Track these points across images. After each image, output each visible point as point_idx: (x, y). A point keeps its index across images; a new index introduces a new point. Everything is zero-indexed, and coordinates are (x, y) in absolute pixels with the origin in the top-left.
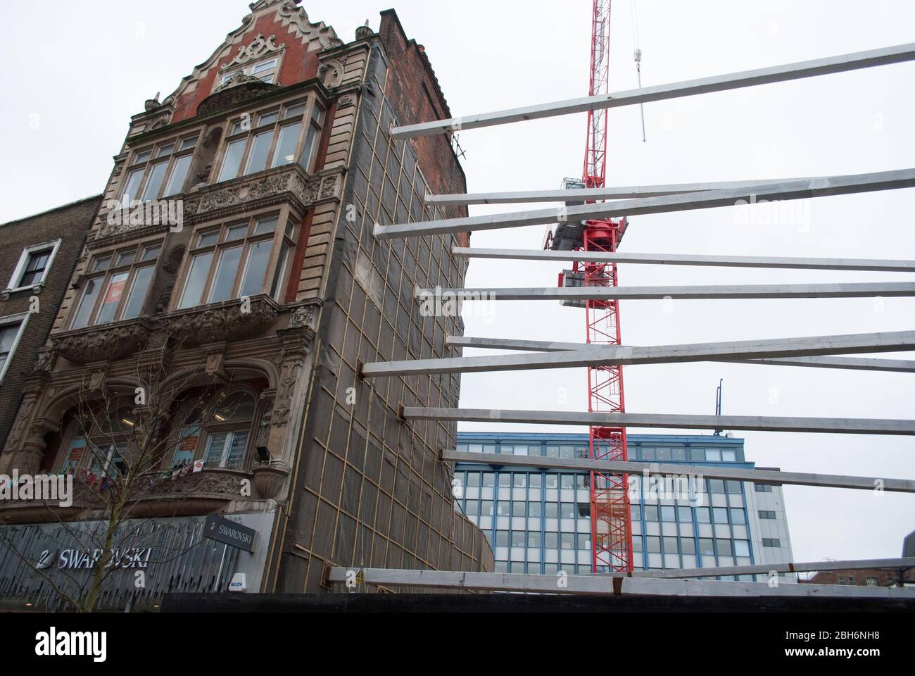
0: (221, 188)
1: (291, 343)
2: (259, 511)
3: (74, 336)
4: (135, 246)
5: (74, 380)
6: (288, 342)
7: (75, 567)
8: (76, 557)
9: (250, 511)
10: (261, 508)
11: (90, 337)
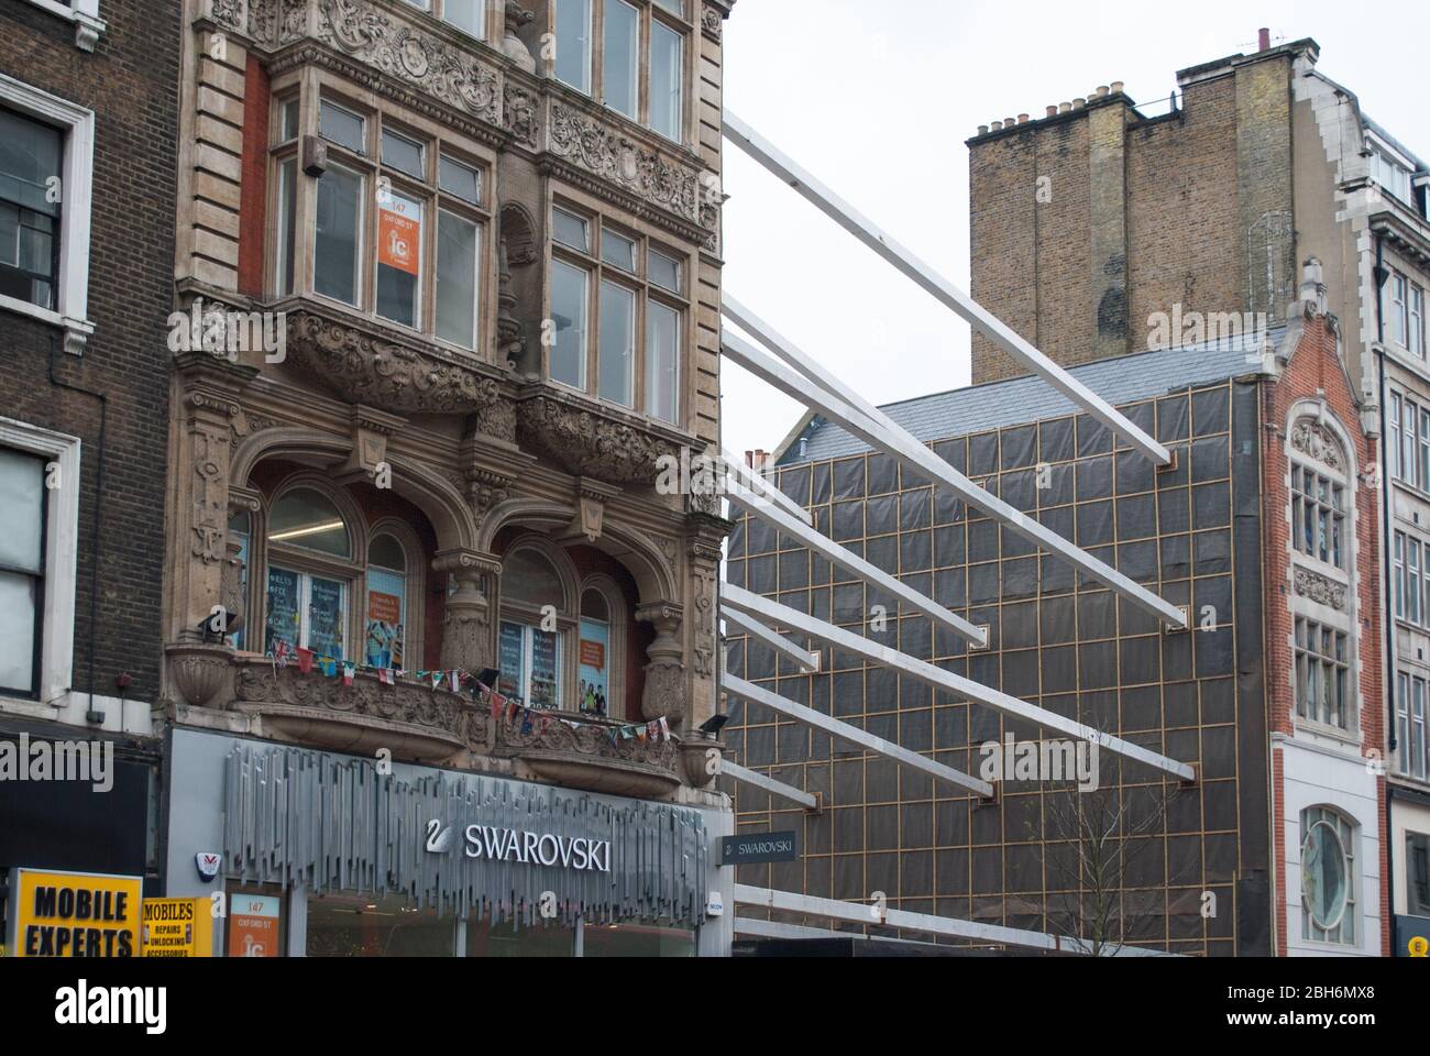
0: (583, 110)
1: (707, 539)
2: (713, 807)
3: (362, 334)
4: (429, 138)
5: (297, 416)
6: (706, 535)
7: (500, 857)
8: (496, 840)
9: (703, 805)
10: (716, 804)
11: (398, 356)
